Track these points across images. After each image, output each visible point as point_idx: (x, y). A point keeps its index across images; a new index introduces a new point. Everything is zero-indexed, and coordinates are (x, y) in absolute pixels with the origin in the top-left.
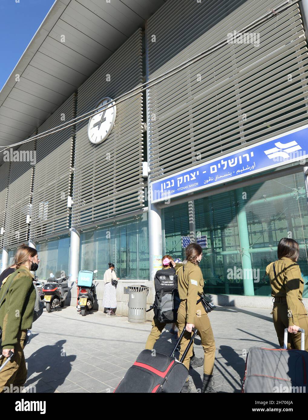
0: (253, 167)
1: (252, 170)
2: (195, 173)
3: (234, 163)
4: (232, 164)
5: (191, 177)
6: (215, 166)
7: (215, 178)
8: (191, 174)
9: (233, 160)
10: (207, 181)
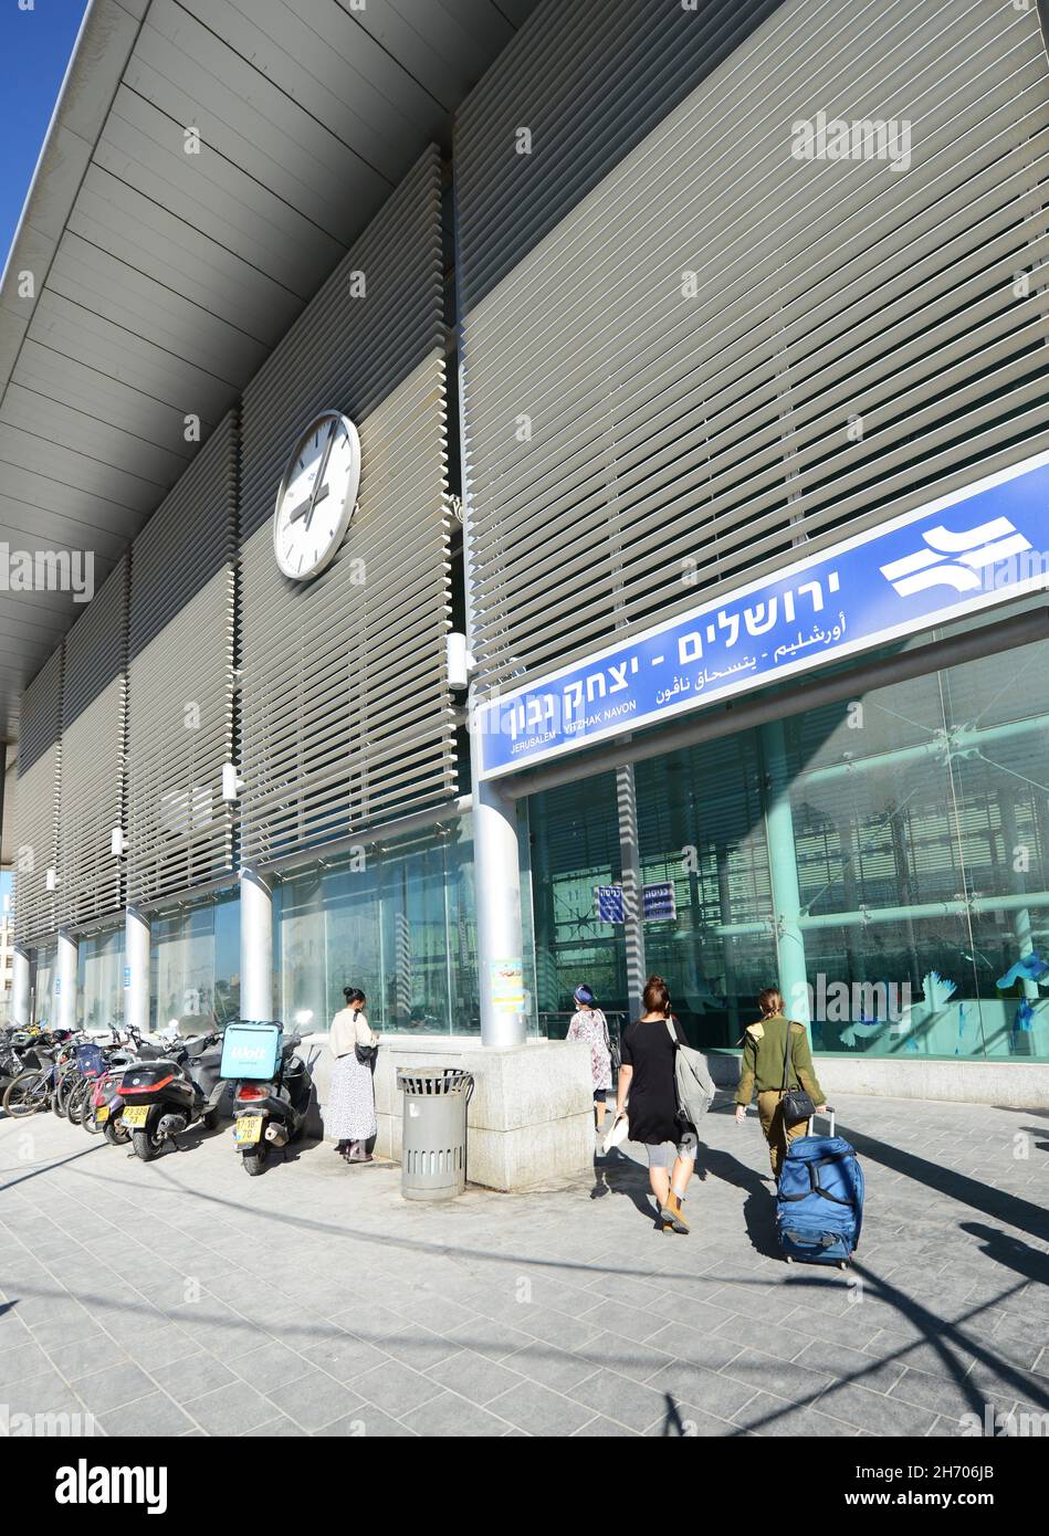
0: (837, 631)
1: (833, 644)
2: (623, 666)
3: (765, 620)
4: (757, 625)
5: (610, 681)
6: (696, 637)
7: (694, 681)
8: (612, 671)
9: (760, 608)
10: (669, 694)
